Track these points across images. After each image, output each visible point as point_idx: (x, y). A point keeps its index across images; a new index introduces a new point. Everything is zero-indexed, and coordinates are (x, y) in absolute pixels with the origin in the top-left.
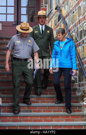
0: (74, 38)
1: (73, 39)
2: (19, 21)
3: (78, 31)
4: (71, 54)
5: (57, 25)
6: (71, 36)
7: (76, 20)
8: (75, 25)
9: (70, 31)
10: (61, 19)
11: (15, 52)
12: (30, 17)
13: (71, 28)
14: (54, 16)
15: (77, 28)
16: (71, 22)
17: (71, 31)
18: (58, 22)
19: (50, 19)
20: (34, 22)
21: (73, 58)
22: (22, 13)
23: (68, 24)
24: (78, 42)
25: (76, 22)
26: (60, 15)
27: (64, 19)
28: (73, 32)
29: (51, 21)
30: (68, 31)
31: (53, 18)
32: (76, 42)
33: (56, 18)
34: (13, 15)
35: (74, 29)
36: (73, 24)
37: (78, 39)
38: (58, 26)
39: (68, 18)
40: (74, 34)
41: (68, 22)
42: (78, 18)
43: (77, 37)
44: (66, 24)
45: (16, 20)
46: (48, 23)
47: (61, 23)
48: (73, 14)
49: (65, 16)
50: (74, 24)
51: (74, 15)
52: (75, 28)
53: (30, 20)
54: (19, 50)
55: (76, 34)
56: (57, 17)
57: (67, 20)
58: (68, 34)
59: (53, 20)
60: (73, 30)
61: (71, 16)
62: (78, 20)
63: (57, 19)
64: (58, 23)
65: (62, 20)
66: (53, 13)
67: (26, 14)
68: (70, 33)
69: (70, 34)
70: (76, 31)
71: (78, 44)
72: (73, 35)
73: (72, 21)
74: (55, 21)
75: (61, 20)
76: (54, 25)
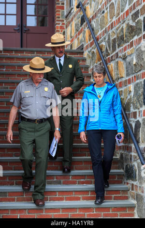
0: (104, 49)
1: (103, 51)
2: (24, 24)
3: (109, 39)
4: (115, 108)
5: (79, 30)
6: (99, 47)
7: (107, 23)
8: (105, 31)
9: (97, 39)
10: (85, 21)
11: (23, 108)
12: (40, 19)
13: (100, 34)
14: (75, 18)
15: (109, 36)
16: (100, 27)
17: (100, 40)
18: (81, 26)
19: (69, 23)
20: (46, 26)
21: (117, 114)
22: (28, 14)
23: (95, 29)
24: (109, 55)
25: (108, 26)
26: (83, 16)
27: (90, 22)
28: (102, 41)
29: (70, 25)
30: (95, 39)
31: (74, 21)
32: (107, 56)
33: (77, 21)
34: (15, 16)
35: (104, 36)
36: (102, 29)
37: (109, 51)
38: (81, 33)
39: (95, 20)
40: (104, 43)
41: (95, 26)
42: (109, 20)
43: (108, 48)
44: (93, 29)
45: (20, 23)
46: (66, 28)
47: (85, 28)
48: (103, 15)
49: (91, 17)
50: (104, 29)
51: (105, 16)
52: (105, 34)
53: (39, 24)
54: (28, 105)
55: (107, 44)
56: (80, 19)
57: (93, 23)
58: (95, 44)
59: (74, 23)
60: (103, 38)
61: (100, 17)
62: (110, 24)
63: (79, 22)
64: (81, 28)
65: (87, 23)
66: (74, 14)
67: (33, 14)
68: (99, 42)
69: (98, 44)
70: (107, 39)
71: (109, 58)
72: (102, 46)
73: (101, 25)
74: (76, 25)
75: (85, 23)
76: (75, 31)
